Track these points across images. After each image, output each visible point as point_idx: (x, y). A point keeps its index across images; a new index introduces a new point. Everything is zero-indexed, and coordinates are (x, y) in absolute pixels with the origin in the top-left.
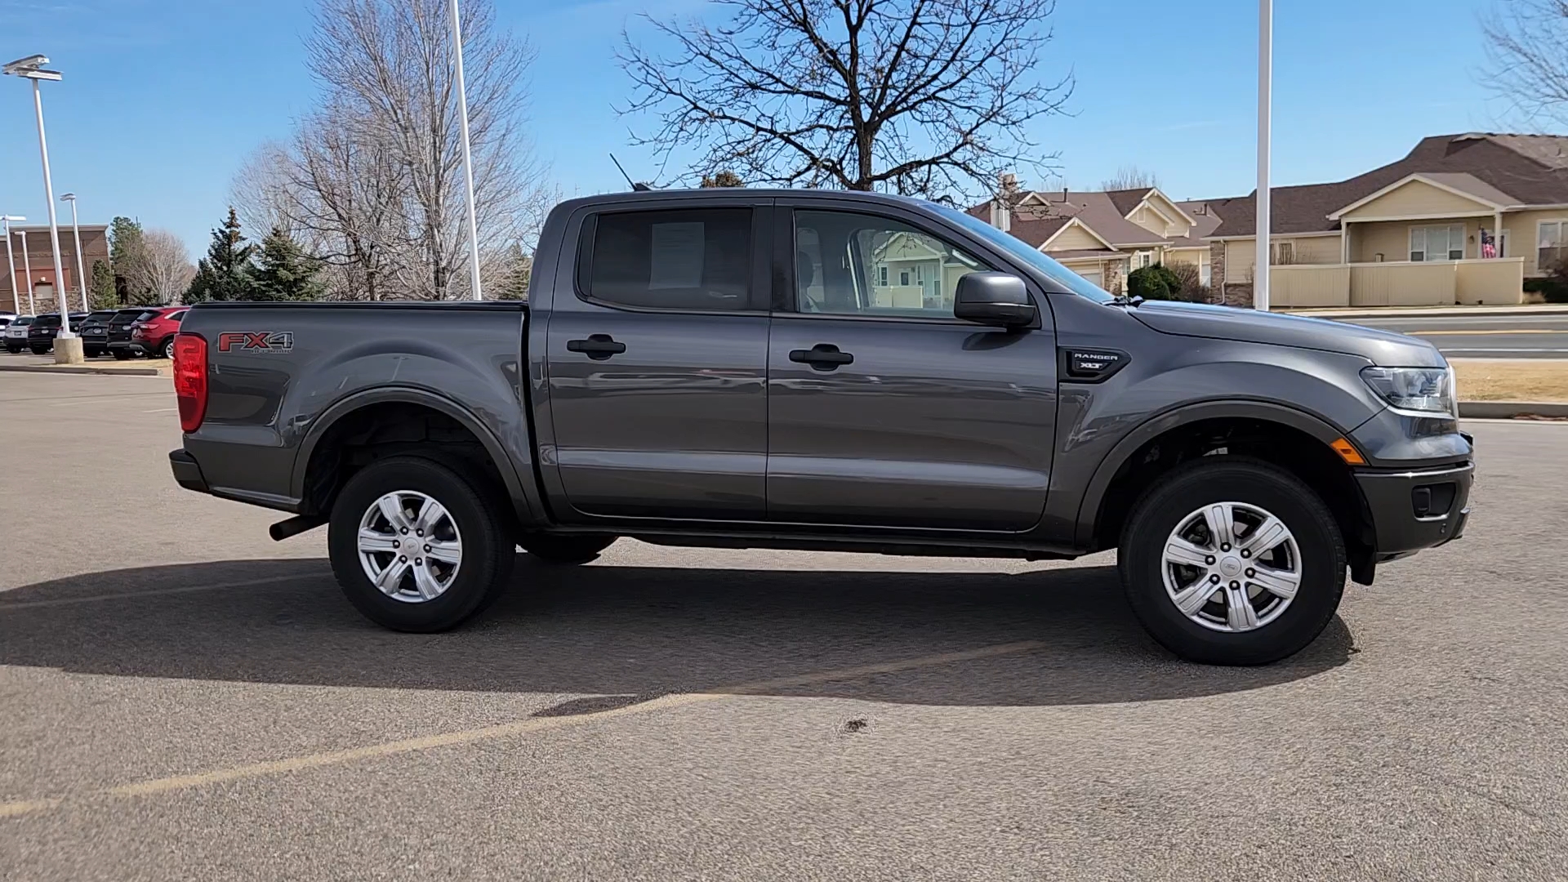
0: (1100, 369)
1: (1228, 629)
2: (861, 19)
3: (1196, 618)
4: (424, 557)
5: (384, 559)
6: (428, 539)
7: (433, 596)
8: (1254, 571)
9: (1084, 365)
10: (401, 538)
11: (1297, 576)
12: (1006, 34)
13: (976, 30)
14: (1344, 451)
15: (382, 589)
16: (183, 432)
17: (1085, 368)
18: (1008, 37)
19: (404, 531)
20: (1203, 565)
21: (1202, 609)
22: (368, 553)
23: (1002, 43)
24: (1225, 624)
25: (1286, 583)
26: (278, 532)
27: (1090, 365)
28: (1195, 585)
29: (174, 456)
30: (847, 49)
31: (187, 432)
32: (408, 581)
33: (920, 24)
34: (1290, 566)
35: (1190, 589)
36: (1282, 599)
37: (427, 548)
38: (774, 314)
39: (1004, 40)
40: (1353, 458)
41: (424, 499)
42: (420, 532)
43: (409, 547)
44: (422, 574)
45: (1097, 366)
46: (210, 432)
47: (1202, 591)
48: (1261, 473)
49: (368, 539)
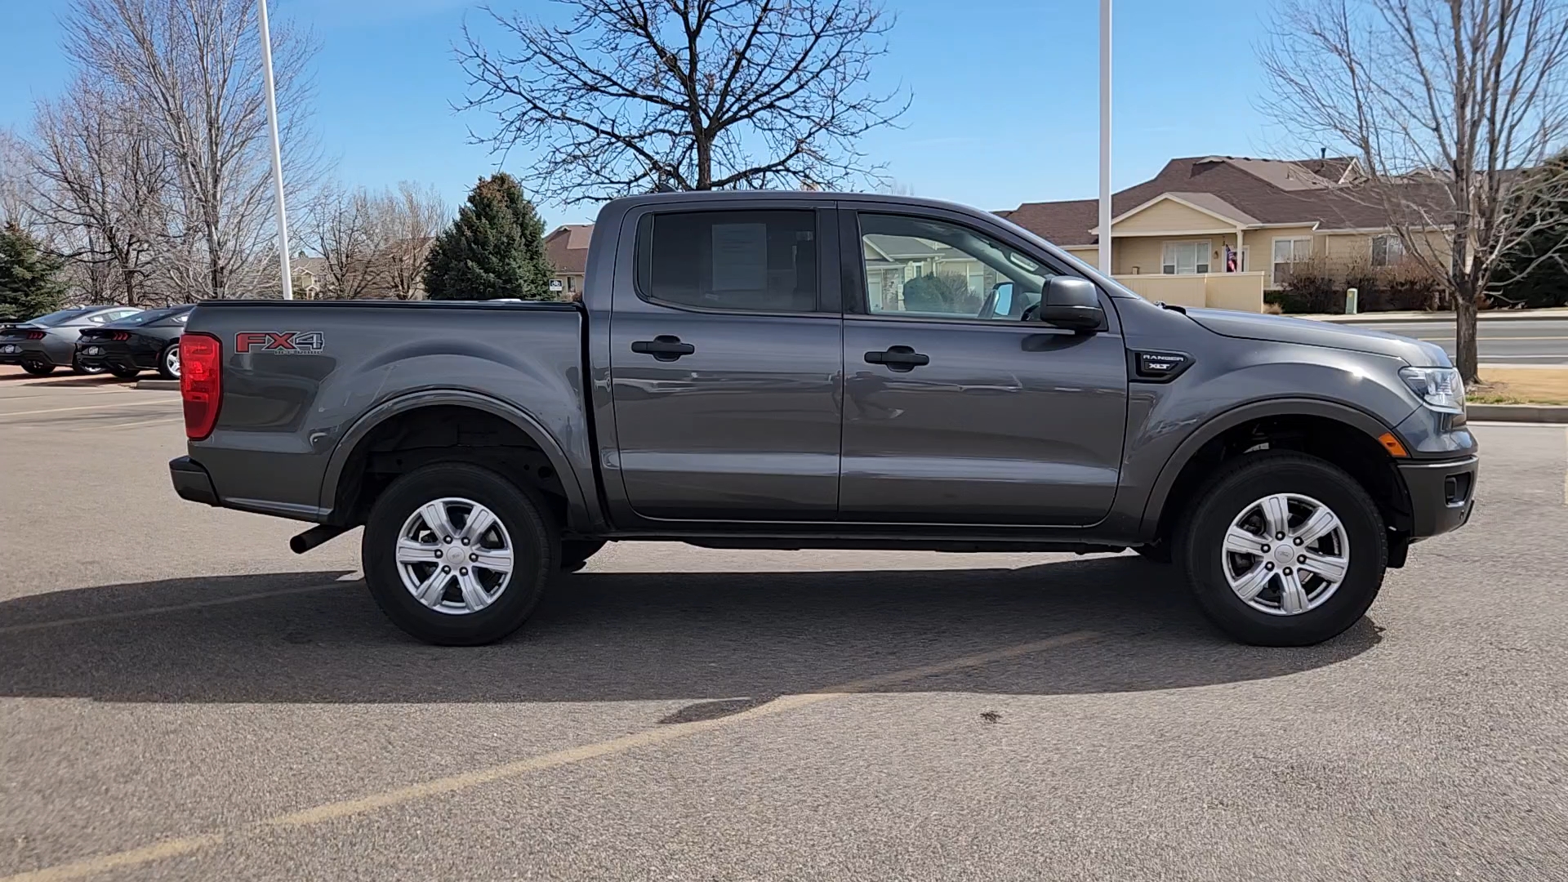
0: (1167, 370)
1: (1282, 612)
2: (700, 26)
3: (1252, 604)
4: (470, 566)
5: (423, 570)
6: (474, 548)
7: (481, 607)
8: (1305, 557)
9: (1152, 366)
10: (444, 547)
11: (1345, 560)
12: (842, 47)
13: (820, 41)
14: (1389, 444)
15: (423, 601)
16: (187, 439)
17: (1153, 369)
18: (843, 49)
19: (448, 539)
20: (1260, 553)
21: (1258, 596)
22: (406, 564)
23: (837, 55)
24: (1278, 608)
25: (1334, 568)
26: (299, 544)
27: (1158, 366)
28: (1252, 572)
29: (175, 465)
30: (686, 55)
31: (192, 439)
32: (453, 591)
33: (761, 33)
34: (1336, 552)
35: (1249, 576)
36: (1329, 583)
37: (473, 557)
38: (845, 316)
39: (839, 52)
40: (1397, 451)
41: (472, 506)
42: (466, 541)
43: (454, 556)
44: (469, 585)
45: (1165, 366)
46: (223, 439)
47: (1258, 579)
48: (1315, 466)
49: (408, 550)
